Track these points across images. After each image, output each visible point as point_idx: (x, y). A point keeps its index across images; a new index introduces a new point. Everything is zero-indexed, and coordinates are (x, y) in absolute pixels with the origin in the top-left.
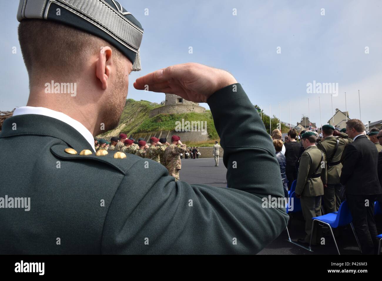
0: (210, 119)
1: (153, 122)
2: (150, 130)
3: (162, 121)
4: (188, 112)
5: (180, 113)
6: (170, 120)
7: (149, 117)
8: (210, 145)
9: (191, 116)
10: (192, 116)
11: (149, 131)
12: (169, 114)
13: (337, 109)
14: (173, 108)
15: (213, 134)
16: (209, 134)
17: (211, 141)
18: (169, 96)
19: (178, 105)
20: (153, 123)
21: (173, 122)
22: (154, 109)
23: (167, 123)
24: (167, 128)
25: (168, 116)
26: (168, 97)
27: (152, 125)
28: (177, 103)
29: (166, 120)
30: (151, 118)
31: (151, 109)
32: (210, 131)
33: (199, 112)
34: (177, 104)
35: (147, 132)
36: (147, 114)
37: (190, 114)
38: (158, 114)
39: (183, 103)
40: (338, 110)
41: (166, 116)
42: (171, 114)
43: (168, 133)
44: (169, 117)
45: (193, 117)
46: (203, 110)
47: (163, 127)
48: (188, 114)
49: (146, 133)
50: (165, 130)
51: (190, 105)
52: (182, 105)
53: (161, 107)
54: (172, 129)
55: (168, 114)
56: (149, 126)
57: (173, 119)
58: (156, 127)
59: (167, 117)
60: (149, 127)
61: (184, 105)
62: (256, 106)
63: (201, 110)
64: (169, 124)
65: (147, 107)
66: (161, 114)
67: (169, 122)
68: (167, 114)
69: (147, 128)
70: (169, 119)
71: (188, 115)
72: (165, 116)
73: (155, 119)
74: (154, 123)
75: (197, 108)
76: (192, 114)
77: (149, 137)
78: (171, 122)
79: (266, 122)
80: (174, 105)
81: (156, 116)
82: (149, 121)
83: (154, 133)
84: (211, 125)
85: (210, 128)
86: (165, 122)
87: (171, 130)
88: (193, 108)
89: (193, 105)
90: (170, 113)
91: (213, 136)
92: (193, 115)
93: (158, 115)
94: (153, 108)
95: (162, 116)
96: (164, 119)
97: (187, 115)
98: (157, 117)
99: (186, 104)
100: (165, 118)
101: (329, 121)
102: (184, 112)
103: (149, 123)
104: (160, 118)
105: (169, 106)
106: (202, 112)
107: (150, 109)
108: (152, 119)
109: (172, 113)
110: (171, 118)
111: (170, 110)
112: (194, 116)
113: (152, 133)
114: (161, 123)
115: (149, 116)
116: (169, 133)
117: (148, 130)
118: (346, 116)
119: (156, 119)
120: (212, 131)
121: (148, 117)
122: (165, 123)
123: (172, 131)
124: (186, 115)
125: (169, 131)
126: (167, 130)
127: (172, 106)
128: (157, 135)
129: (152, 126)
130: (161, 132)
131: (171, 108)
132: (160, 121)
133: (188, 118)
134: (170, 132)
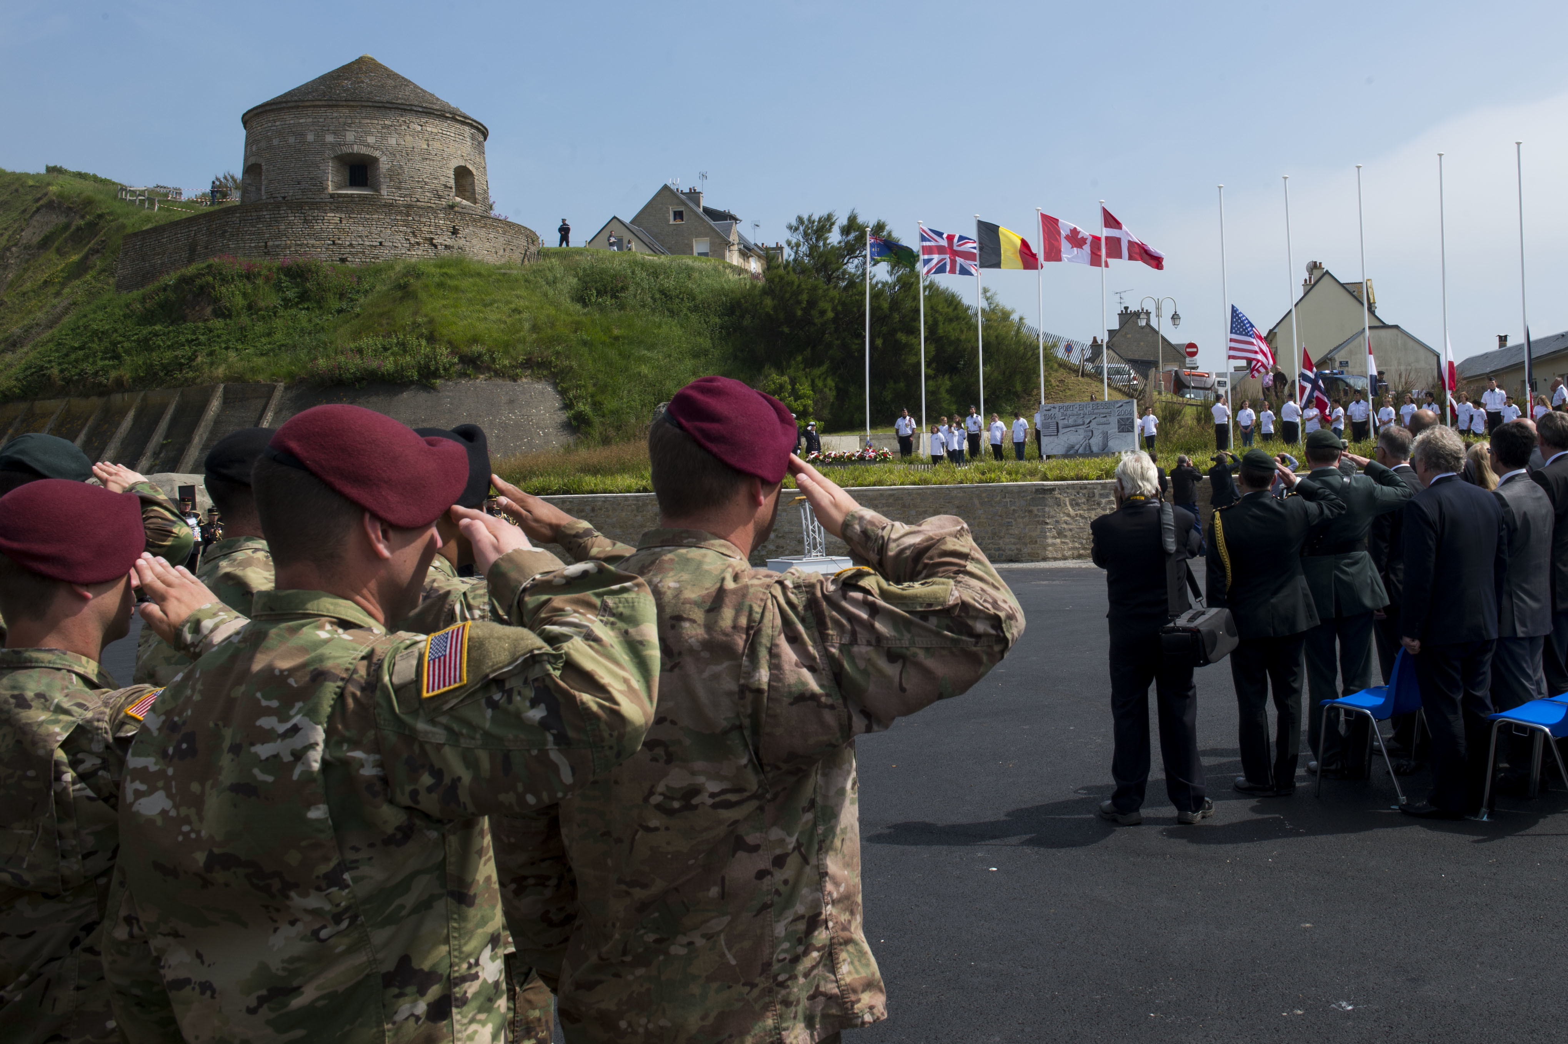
0: (578, 307)
1: (147, 318)
2: (126, 373)
3: (223, 313)
4: (419, 255)
5: (354, 262)
6: (286, 307)
7: (119, 287)
8: (590, 481)
9: (441, 285)
10: (450, 282)
11: (120, 385)
12: (277, 263)
13: (1314, 267)
14: (306, 221)
15: (597, 406)
16: (567, 406)
17: (584, 454)
18: (275, 142)
19: (338, 203)
20: (146, 331)
21: (305, 324)
22: (159, 230)
23: (260, 327)
24: (260, 361)
25: (267, 279)
26: (263, 144)
27: (146, 340)
28: (331, 189)
29: (251, 307)
30: (129, 289)
31: (129, 230)
32: (578, 387)
33: (492, 260)
34: (332, 196)
35: (103, 391)
36: (98, 263)
37: (433, 270)
38: (190, 261)
39: (377, 189)
40: (1317, 274)
41: (249, 276)
42: (289, 261)
43: (269, 397)
44: (278, 288)
45: (456, 289)
46: (523, 242)
47: (232, 355)
48: (422, 268)
49: (95, 401)
50: (248, 376)
51: (434, 211)
52: (372, 204)
53: (208, 216)
54: (303, 374)
55: (266, 262)
56: (115, 344)
57: (304, 297)
58: (169, 355)
59: (260, 281)
60: (117, 357)
61: (390, 207)
62: (880, 227)
63: (509, 243)
64: (278, 336)
65: (101, 216)
66: (215, 261)
67: (278, 323)
68: (263, 263)
69: (100, 363)
70: (274, 300)
71: (419, 276)
72: (240, 276)
73: (162, 296)
74: (158, 327)
75: (482, 233)
76: (451, 271)
77: (118, 425)
78: (294, 318)
79: (940, 332)
80: (316, 205)
81: (170, 279)
82: (119, 312)
83: (156, 395)
84: (585, 343)
85: (574, 364)
86: (245, 320)
87: (291, 375)
88: (455, 232)
89: (452, 207)
90: (287, 258)
91: (596, 420)
92: (451, 277)
93: (191, 270)
94: (148, 219)
95: (224, 280)
96: (240, 301)
97: (414, 272)
98: (185, 281)
99: (401, 201)
100: (245, 295)
101: (1271, 331)
102: (386, 253)
103: (119, 326)
104: (202, 288)
105: (278, 206)
106: (517, 256)
107: (124, 226)
108: (143, 300)
109: (301, 260)
110: (290, 294)
111: (279, 235)
112: (466, 283)
113: (144, 399)
114: (218, 324)
115: (112, 274)
116: (278, 394)
117: (113, 374)
118: (1362, 304)
119: (173, 297)
120: (591, 389)
121: (111, 281)
122: (243, 329)
123: (302, 381)
124: (407, 274)
125: (281, 386)
126: (261, 378)
127: (297, 206)
128: (180, 412)
129: (145, 345)
130: (213, 388)
131: (291, 224)
132: (209, 310)
133: (423, 295)
134: (287, 388)
